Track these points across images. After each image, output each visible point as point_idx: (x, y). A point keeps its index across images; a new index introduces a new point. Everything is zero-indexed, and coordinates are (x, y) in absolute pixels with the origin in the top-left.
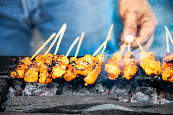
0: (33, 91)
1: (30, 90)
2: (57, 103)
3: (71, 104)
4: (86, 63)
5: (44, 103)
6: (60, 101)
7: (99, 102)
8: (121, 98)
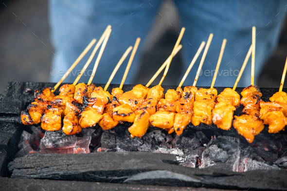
0: (55, 141)
1: (51, 140)
2: (88, 167)
3: (107, 169)
4: (134, 102)
5: (68, 165)
6: (92, 163)
7: (148, 167)
8: (188, 152)
